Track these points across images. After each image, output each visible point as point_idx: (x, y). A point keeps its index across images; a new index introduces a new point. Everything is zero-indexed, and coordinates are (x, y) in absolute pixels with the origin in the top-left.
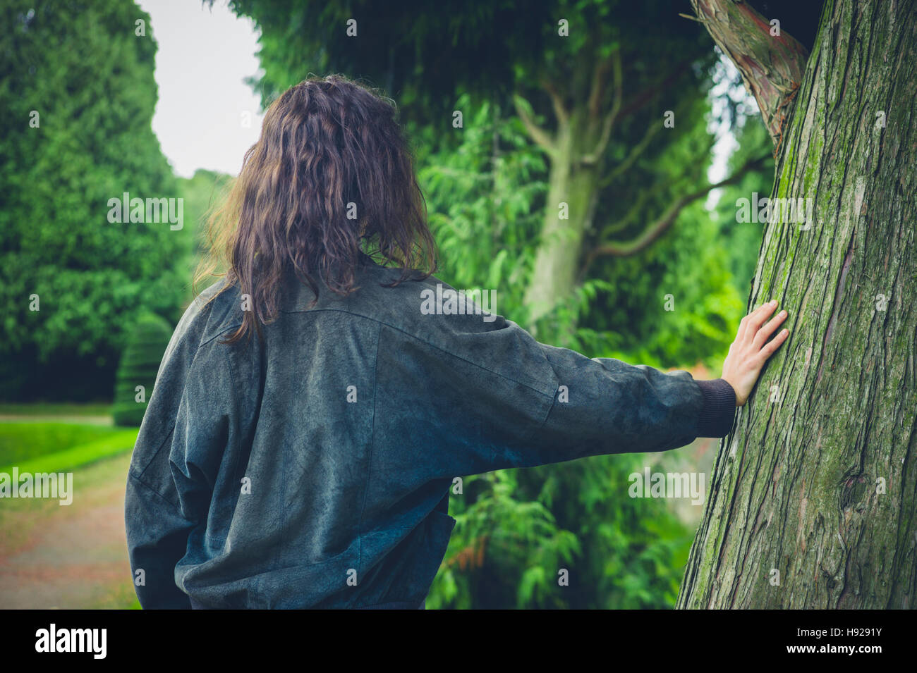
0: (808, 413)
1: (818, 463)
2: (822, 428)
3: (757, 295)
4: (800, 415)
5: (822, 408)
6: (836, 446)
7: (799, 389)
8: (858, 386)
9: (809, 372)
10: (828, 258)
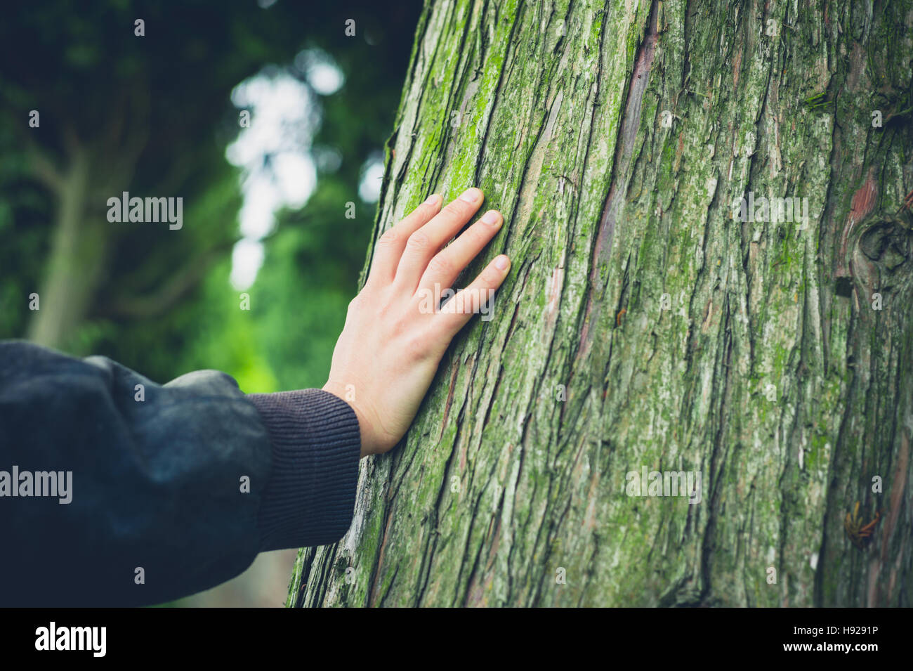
0: (559, 438)
1: (591, 573)
2: (597, 475)
3: (406, 164)
4: (537, 443)
5: (595, 423)
6: (636, 526)
7: (532, 375)
8: (682, 366)
9: (557, 330)
10: (594, 57)
